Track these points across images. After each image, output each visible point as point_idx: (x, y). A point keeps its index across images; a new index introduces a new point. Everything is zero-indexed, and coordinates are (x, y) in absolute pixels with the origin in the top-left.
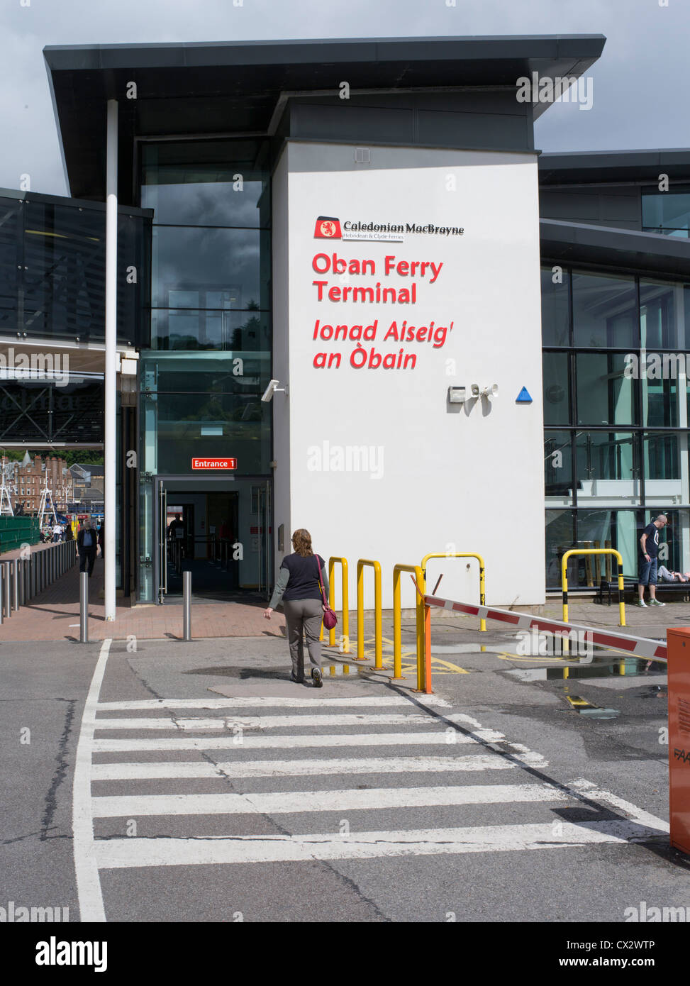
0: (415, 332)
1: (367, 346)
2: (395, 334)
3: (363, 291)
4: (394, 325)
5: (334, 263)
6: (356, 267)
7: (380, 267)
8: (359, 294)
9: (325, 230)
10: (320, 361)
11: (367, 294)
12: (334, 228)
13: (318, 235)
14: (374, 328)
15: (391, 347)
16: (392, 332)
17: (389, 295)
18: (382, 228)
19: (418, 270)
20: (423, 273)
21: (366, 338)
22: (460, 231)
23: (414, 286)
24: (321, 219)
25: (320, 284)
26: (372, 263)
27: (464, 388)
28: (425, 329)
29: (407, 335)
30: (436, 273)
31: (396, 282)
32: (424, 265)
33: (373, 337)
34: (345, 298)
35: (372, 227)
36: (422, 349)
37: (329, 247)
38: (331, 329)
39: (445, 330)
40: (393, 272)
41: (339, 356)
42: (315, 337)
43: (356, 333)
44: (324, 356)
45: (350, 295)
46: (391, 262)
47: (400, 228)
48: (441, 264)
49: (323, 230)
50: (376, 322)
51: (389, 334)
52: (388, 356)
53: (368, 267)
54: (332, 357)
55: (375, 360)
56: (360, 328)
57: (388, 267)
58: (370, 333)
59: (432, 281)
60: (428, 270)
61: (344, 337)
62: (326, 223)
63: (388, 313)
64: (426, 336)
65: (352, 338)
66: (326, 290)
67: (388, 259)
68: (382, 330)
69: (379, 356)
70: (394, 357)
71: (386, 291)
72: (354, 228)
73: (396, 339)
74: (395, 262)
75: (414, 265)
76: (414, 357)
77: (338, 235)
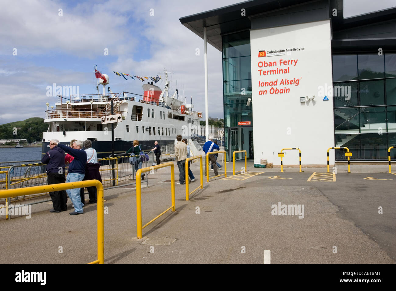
0: (289, 82)
1: (274, 87)
2: (283, 83)
3: (273, 71)
4: (283, 80)
5: (265, 64)
6: (270, 64)
7: (278, 63)
8: (272, 72)
9: (261, 54)
10: (261, 93)
11: (274, 72)
12: (264, 54)
13: (259, 56)
14: (277, 82)
15: (282, 87)
16: (282, 82)
17: (281, 71)
18: (279, 51)
19: (290, 63)
20: (291, 64)
21: (274, 85)
22: (303, 49)
23: (289, 68)
24: (260, 51)
25: (260, 71)
26: (275, 62)
27: (304, 98)
28: (292, 80)
29: (287, 83)
30: (296, 63)
31: (283, 67)
32: (292, 61)
33: (276, 85)
34: (268, 74)
35: (275, 52)
36: (291, 87)
37: (263, 59)
38: (264, 83)
39: (299, 80)
40: (282, 64)
41: (266, 91)
42: (259, 86)
43: (271, 84)
44: (262, 91)
45: (269, 73)
46: (281, 61)
47: (284, 51)
48: (297, 60)
49: (261, 55)
50: (277, 80)
51: (281, 83)
52: (281, 90)
53: (275, 64)
54: (264, 91)
55: (276, 91)
56: (272, 82)
57: (281, 63)
58: (275, 83)
59: (294, 65)
60: (293, 63)
61: (268, 85)
62: (261, 52)
63: (280, 77)
64: (293, 83)
65: (270, 85)
66: (262, 72)
67: (280, 60)
68: (279, 82)
69: (278, 90)
70: (283, 90)
71: (280, 70)
72: (270, 53)
73: (283, 84)
74: (283, 61)
75: (289, 61)
76: (289, 89)
77: (265, 56)
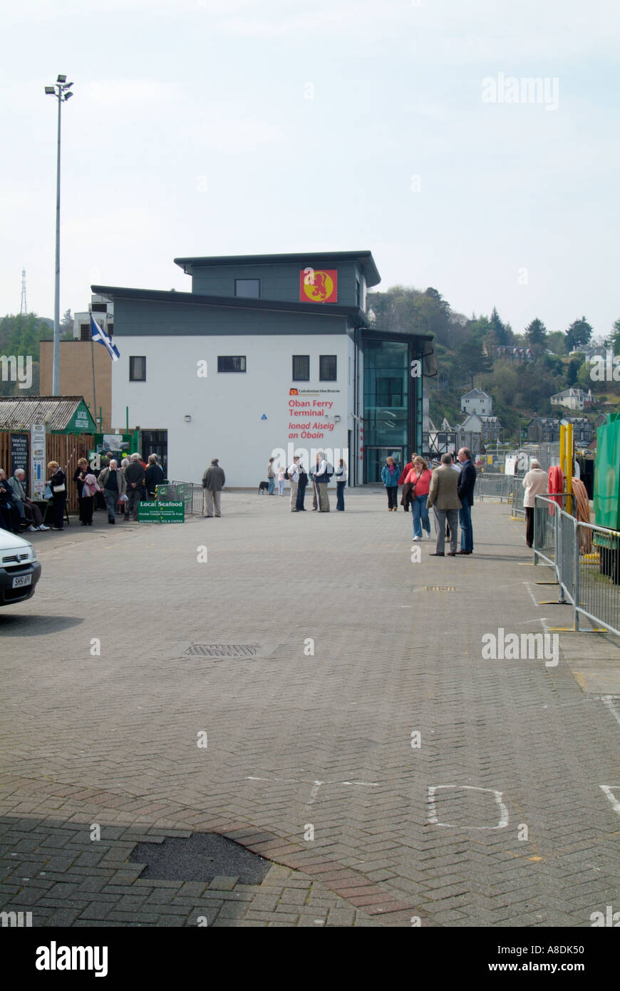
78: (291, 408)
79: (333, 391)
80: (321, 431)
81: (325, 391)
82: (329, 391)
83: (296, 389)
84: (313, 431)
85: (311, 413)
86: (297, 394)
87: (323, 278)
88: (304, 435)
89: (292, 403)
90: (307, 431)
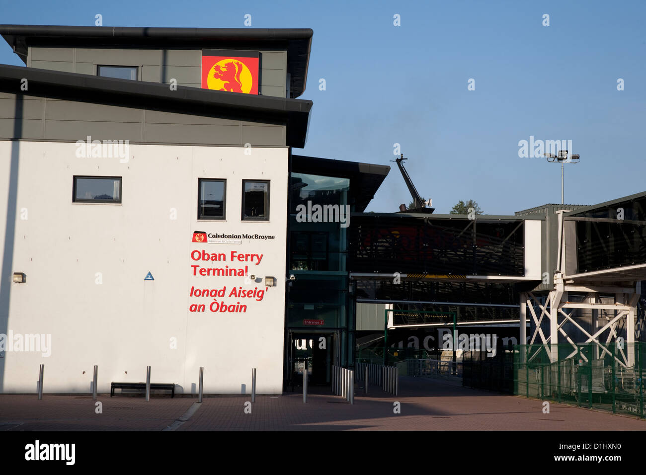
78: (195, 263)
79: (263, 237)
80: (243, 301)
81: (251, 237)
82: (256, 236)
83: (204, 233)
84: (229, 301)
85: (228, 272)
86: (205, 240)
87: (237, 69)
88: (215, 307)
89: (196, 255)
90: (219, 300)
